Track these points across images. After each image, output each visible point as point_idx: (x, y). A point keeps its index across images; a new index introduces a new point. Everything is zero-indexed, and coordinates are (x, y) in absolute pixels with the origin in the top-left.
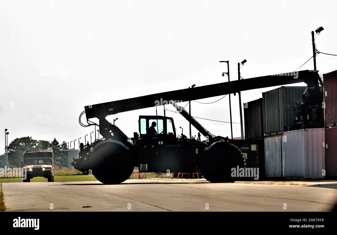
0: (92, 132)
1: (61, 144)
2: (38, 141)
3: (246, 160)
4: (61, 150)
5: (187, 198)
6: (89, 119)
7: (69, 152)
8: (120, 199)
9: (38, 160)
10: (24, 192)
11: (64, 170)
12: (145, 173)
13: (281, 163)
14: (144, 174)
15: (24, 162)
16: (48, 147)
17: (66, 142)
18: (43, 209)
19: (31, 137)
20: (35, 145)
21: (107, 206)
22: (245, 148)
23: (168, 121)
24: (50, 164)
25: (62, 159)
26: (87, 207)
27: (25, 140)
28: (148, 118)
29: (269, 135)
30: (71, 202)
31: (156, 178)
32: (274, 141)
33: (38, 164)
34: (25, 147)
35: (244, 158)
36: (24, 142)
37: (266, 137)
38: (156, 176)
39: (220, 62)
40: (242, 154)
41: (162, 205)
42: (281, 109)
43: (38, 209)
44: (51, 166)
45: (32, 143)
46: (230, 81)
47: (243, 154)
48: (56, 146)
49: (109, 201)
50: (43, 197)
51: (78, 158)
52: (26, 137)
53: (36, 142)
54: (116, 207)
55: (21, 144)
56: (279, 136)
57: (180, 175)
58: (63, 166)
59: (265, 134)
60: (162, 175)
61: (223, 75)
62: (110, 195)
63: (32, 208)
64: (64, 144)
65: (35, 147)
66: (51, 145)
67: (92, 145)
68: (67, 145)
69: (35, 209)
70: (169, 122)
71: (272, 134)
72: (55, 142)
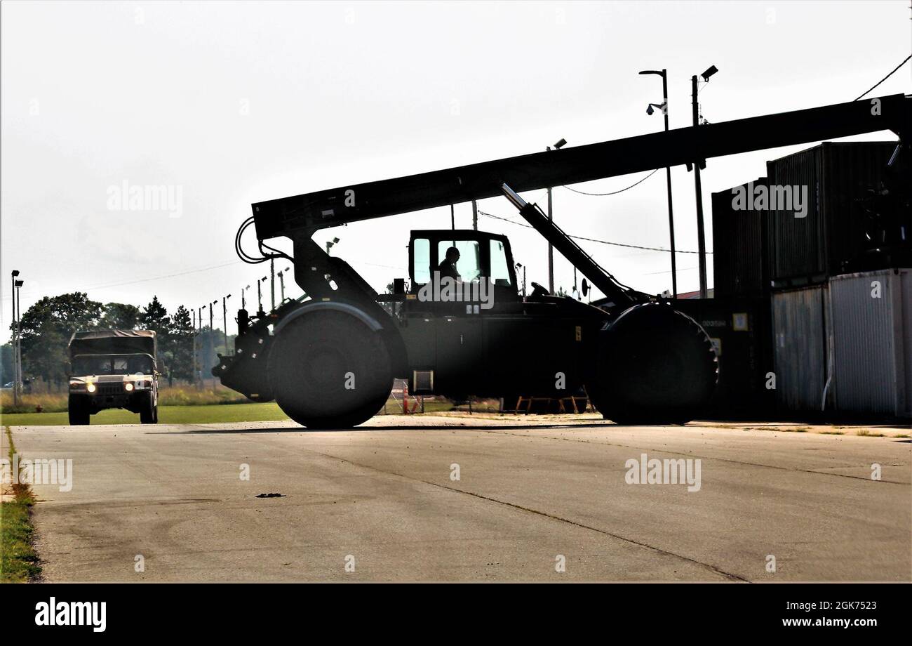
0: (263, 279)
1: (174, 315)
2: (106, 305)
3: (719, 357)
4: (173, 331)
5: (558, 469)
6: (265, 242)
7: (194, 338)
8: (362, 474)
9: (113, 360)
10: (79, 453)
11: (181, 390)
12: (419, 397)
13: (822, 370)
14: (418, 400)
15: (70, 368)
16: (135, 322)
17: (187, 307)
18: (143, 503)
19: (85, 295)
20: (97, 316)
21: (331, 495)
22: (716, 322)
23: (494, 245)
24: (149, 371)
25: (174, 357)
26: (271, 496)
27: (69, 304)
28: (435, 237)
29: (785, 284)
30: (220, 482)
31: (451, 412)
32: (801, 302)
33: (113, 372)
34: (69, 323)
35: (713, 352)
36: (66, 309)
37: (778, 290)
38: (451, 406)
39: (641, 73)
40: (709, 341)
41: (490, 492)
42: (821, 208)
43: (130, 503)
44: (149, 378)
45: (87, 311)
46: (669, 129)
47: (711, 340)
48: (158, 321)
49: (332, 478)
50: (136, 466)
51: (231, 355)
52: (73, 294)
53: (100, 309)
54: (356, 496)
55: (56, 314)
56: (815, 288)
57: (522, 402)
58: (177, 378)
59: (773, 283)
60: (470, 404)
61: (650, 111)
62: (329, 461)
63: (112, 499)
64: (183, 315)
65: (95, 322)
66: (143, 318)
67: (272, 316)
68: (191, 316)
69: (122, 502)
70: (495, 248)
71: (795, 282)
72: (156, 309)
